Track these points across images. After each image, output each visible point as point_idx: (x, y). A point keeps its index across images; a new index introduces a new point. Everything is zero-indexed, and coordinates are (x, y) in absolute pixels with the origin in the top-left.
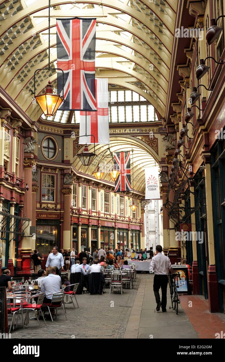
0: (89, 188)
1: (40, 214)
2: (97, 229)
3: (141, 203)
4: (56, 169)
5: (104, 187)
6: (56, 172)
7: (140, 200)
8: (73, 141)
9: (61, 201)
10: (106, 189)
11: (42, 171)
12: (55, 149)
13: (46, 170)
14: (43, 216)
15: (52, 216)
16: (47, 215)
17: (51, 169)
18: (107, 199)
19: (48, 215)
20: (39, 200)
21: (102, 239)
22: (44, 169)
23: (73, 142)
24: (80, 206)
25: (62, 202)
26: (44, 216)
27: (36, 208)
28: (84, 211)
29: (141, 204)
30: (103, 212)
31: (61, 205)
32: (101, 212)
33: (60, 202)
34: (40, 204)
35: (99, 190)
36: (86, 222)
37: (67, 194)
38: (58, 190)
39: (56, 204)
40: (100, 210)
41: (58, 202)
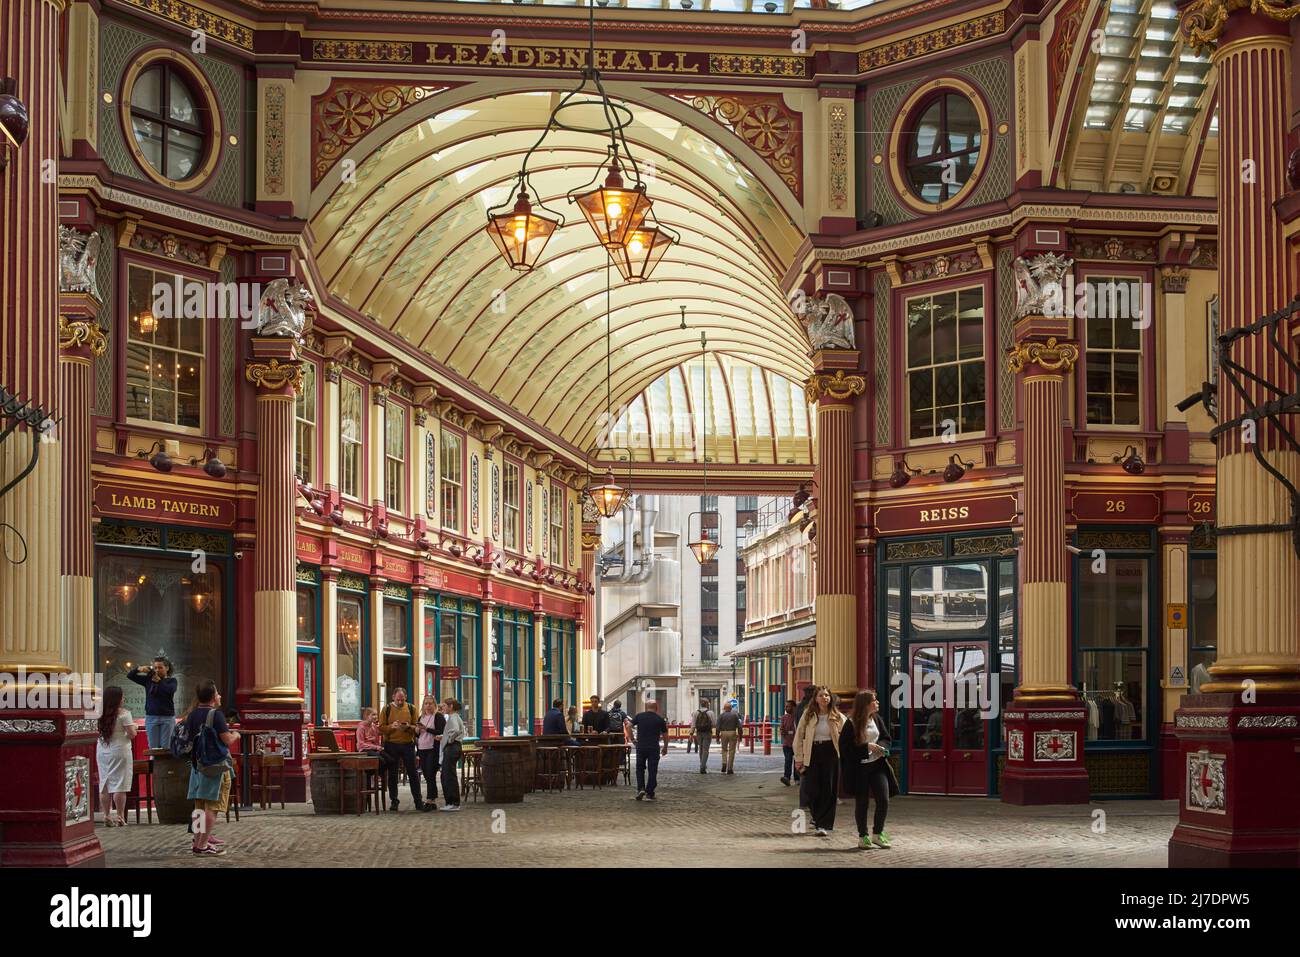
0: (376, 395)
1: (115, 491)
2: (406, 603)
3: (583, 503)
4: (209, 244)
5: (438, 408)
6: (208, 265)
7: (578, 491)
8: (314, 98)
9: (239, 430)
10: (447, 416)
11: (124, 243)
12: (202, 132)
13: (150, 244)
14: (132, 502)
15: (188, 508)
16: (158, 497)
17: (181, 245)
18: (451, 466)
19: (166, 502)
20: (109, 413)
21: (432, 652)
22: (139, 238)
23: (313, 109)
24: (333, 478)
25: (246, 436)
26: (139, 503)
27: (94, 452)
28: (353, 507)
29: (583, 511)
30: (435, 524)
31: (240, 449)
32: (429, 523)
33: (233, 436)
34: (117, 431)
35: (417, 416)
36: (356, 562)
37: (273, 391)
38: (222, 369)
39: (211, 444)
40: (422, 511)
41: (222, 432)
